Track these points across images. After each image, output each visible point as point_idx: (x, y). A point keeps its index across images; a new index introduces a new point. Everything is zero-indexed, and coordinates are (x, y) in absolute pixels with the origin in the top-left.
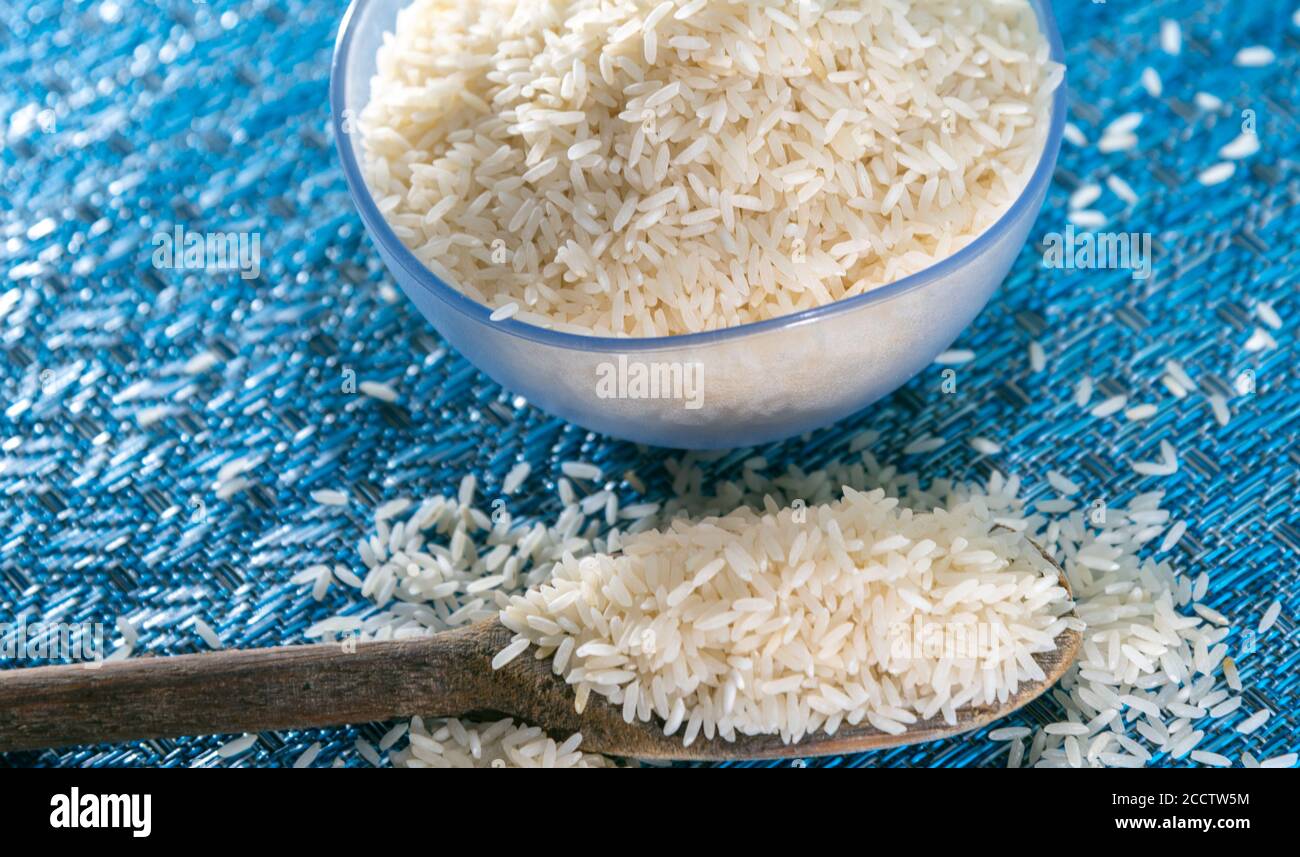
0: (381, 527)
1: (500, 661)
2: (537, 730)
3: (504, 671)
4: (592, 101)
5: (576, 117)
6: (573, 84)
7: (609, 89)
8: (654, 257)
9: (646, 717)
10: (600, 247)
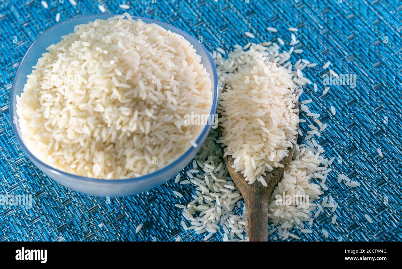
0: (190, 228)
1: (265, 184)
2: (279, 183)
3: (268, 184)
4: (132, 108)
5: (136, 113)
6: (126, 111)
7: (131, 102)
8: (185, 103)
9: (288, 151)
10: (178, 116)
